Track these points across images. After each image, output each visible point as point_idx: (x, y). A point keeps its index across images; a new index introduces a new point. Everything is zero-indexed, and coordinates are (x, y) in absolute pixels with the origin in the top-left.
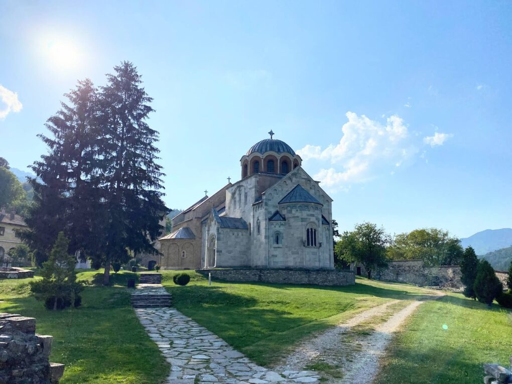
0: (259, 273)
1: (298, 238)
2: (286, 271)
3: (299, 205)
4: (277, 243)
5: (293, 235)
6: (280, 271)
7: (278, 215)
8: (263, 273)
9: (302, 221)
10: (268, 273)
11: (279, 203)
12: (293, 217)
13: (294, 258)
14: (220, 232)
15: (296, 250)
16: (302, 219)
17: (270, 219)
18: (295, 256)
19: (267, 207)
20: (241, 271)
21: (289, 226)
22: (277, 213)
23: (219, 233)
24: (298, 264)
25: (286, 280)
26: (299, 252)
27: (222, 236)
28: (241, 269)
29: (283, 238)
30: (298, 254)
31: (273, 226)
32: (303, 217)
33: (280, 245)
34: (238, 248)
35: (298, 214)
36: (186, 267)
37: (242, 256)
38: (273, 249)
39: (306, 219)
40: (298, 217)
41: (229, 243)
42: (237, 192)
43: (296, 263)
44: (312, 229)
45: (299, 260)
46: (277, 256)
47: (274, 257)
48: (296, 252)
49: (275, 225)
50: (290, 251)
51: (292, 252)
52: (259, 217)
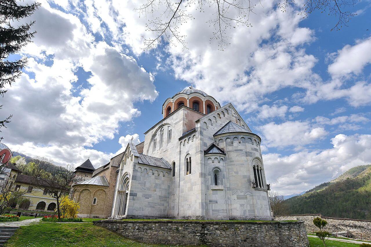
1: (244, 177)
3: (242, 136)
4: (216, 184)
5: (237, 173)
7: (215, 148)
8: (208, 230)
9: (247, 156)
11: (214, 136)
12: (236, 150)
13: (242, 205)
14: (136, 168)
15: (242, 194)
16: (246, 152)
17: (206, 152)
18: (243, 202)
19: (202, 137)
22: (213, 146)
23: (135, 170)
24: (247, 214)
26: (248, 196)
27: (139, 174)
29: (224, 178)
30: (246, 198)
31: (210, 161)
32: (248, 151)
33: (220, 187)
34: (158, 193)
35: (241, 147)
36: (96, 215)
37: (162, 202)
38: (211, 192)
39: (251, 153)
40: (241, 150)
41: (148, 185)
42: (159, 133)
43: (245, 211)
44: (257, 166)
45: (249, 208)
46: (217, 202)
47: (213, 204)
48: (243, 196)
49: (213, 159)
50: (234, 194)
51: (237, 196)
52: (188, 151)
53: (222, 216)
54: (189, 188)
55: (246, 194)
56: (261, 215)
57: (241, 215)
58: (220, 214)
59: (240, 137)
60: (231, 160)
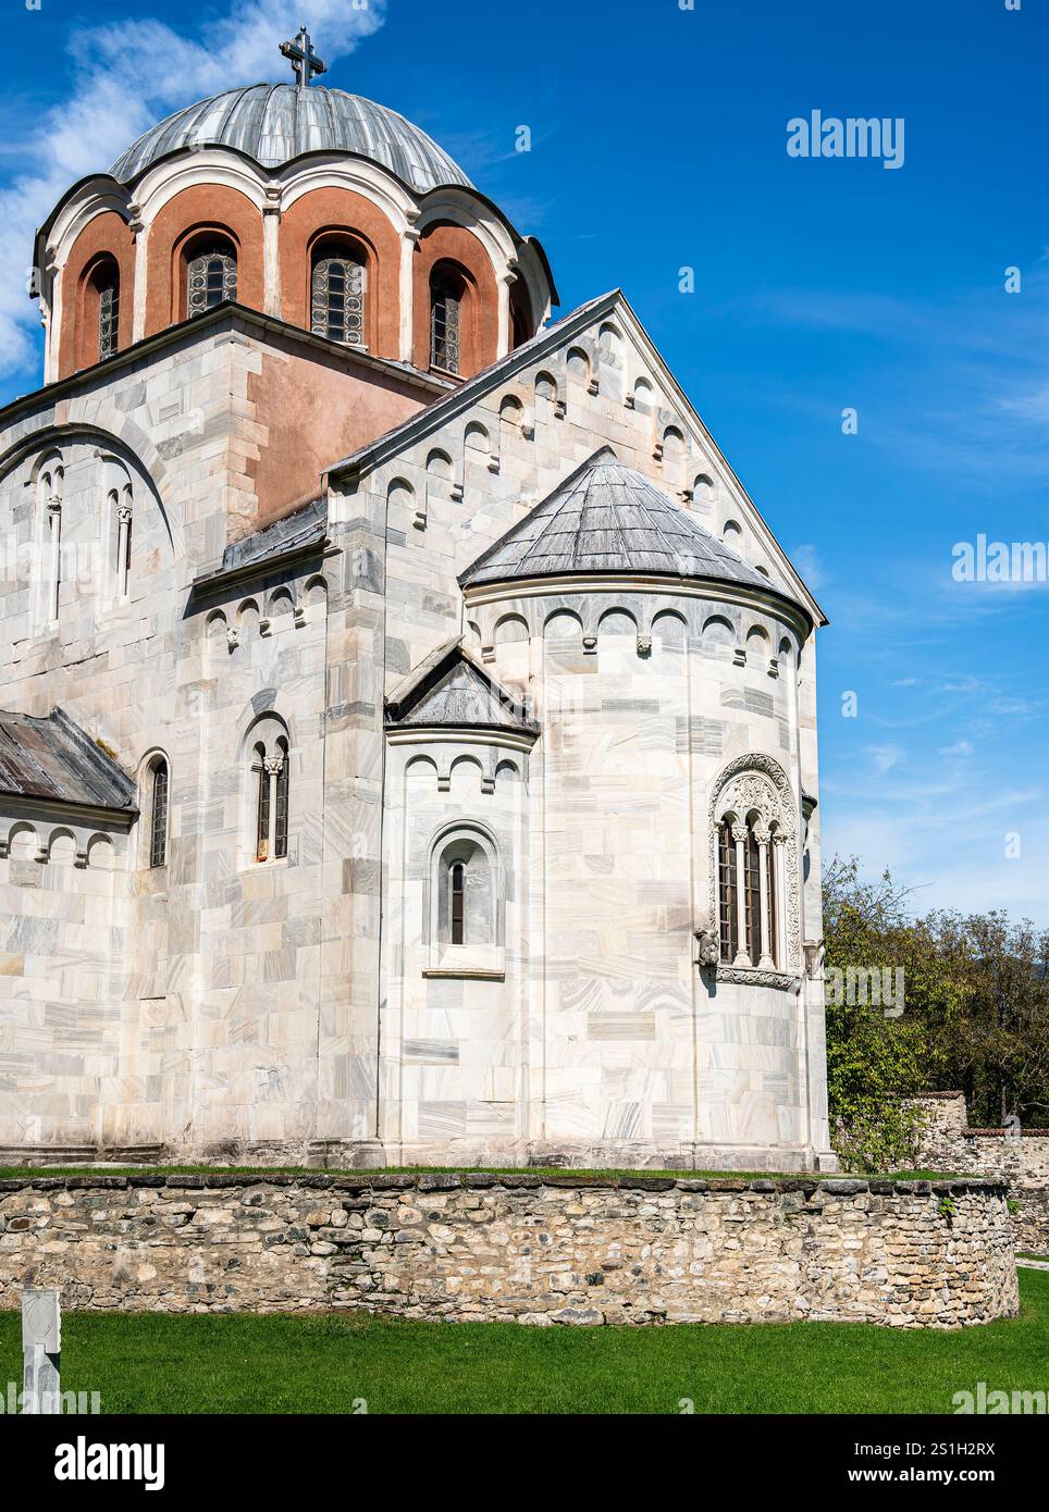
0: (339, 1217)
1: (650, 891)
2: (612, 1200)
3: (665, 602)
4: (458, 938)
5: (602, 862)
6: (550, 1195)
7: (462, 681)
8: (381, 1222)
10: (434, 1217)
11: (467, 583)
12: (613, 706)
13: (615, 1076)
15: (626, 1003)
16: (680, 723)
17: (398, 715)
18: (622, 1052)
20: (144, 1195)
21: (572, 783)
24: (646, 1128)
25: (612, 1279)
26: (661, 1018)
28: (138, 1184)
29: (509, 893)
30: (648, 1031)
31: (421, 781)
32: (695, 709)
33: (479, 955)
35: (646, 681)
38: (421, 988)
39: (716, 727)
43: (632, 1110)
44: (751, 819)
45: (658, 1094)
46: (454, 1055)
47: (427, 1063)
48: (628, 1014)
49: (444, 770)
50: (573, 1003)
51: (591, 1015)
52: (268, 694)
53: (482, 1140)
54: (269, 955)
55: (649, 1007)
56: (734, 1139)
57: (608, 1135)
58: (472, 1128)
59: (648, 606)
60: (572, 774)
